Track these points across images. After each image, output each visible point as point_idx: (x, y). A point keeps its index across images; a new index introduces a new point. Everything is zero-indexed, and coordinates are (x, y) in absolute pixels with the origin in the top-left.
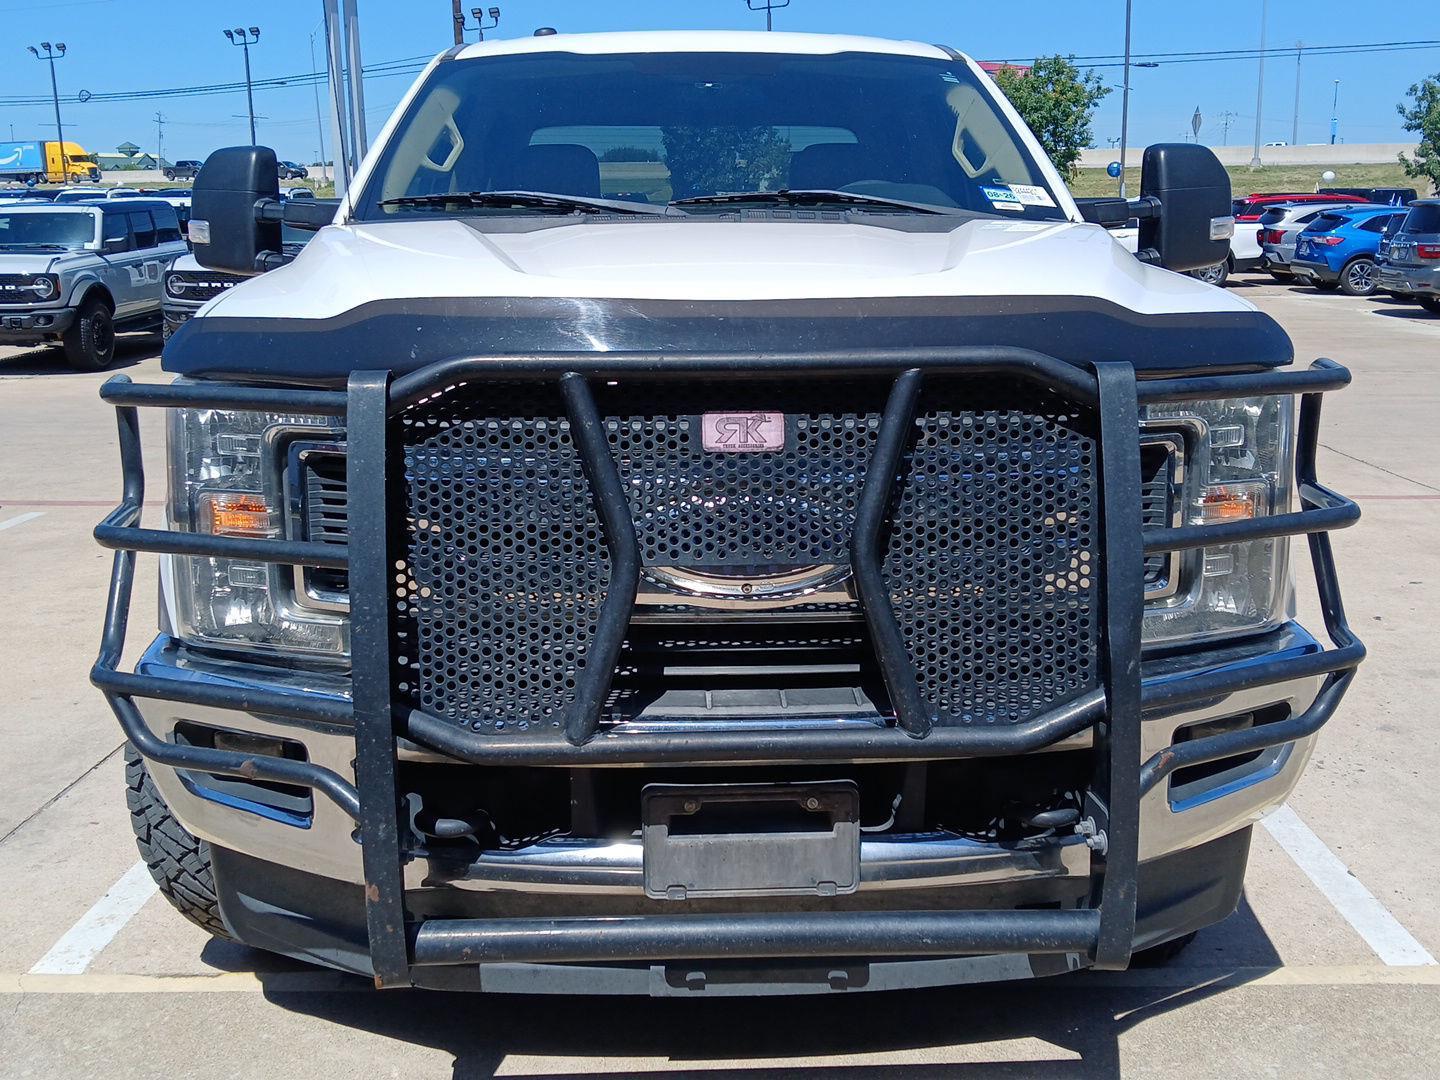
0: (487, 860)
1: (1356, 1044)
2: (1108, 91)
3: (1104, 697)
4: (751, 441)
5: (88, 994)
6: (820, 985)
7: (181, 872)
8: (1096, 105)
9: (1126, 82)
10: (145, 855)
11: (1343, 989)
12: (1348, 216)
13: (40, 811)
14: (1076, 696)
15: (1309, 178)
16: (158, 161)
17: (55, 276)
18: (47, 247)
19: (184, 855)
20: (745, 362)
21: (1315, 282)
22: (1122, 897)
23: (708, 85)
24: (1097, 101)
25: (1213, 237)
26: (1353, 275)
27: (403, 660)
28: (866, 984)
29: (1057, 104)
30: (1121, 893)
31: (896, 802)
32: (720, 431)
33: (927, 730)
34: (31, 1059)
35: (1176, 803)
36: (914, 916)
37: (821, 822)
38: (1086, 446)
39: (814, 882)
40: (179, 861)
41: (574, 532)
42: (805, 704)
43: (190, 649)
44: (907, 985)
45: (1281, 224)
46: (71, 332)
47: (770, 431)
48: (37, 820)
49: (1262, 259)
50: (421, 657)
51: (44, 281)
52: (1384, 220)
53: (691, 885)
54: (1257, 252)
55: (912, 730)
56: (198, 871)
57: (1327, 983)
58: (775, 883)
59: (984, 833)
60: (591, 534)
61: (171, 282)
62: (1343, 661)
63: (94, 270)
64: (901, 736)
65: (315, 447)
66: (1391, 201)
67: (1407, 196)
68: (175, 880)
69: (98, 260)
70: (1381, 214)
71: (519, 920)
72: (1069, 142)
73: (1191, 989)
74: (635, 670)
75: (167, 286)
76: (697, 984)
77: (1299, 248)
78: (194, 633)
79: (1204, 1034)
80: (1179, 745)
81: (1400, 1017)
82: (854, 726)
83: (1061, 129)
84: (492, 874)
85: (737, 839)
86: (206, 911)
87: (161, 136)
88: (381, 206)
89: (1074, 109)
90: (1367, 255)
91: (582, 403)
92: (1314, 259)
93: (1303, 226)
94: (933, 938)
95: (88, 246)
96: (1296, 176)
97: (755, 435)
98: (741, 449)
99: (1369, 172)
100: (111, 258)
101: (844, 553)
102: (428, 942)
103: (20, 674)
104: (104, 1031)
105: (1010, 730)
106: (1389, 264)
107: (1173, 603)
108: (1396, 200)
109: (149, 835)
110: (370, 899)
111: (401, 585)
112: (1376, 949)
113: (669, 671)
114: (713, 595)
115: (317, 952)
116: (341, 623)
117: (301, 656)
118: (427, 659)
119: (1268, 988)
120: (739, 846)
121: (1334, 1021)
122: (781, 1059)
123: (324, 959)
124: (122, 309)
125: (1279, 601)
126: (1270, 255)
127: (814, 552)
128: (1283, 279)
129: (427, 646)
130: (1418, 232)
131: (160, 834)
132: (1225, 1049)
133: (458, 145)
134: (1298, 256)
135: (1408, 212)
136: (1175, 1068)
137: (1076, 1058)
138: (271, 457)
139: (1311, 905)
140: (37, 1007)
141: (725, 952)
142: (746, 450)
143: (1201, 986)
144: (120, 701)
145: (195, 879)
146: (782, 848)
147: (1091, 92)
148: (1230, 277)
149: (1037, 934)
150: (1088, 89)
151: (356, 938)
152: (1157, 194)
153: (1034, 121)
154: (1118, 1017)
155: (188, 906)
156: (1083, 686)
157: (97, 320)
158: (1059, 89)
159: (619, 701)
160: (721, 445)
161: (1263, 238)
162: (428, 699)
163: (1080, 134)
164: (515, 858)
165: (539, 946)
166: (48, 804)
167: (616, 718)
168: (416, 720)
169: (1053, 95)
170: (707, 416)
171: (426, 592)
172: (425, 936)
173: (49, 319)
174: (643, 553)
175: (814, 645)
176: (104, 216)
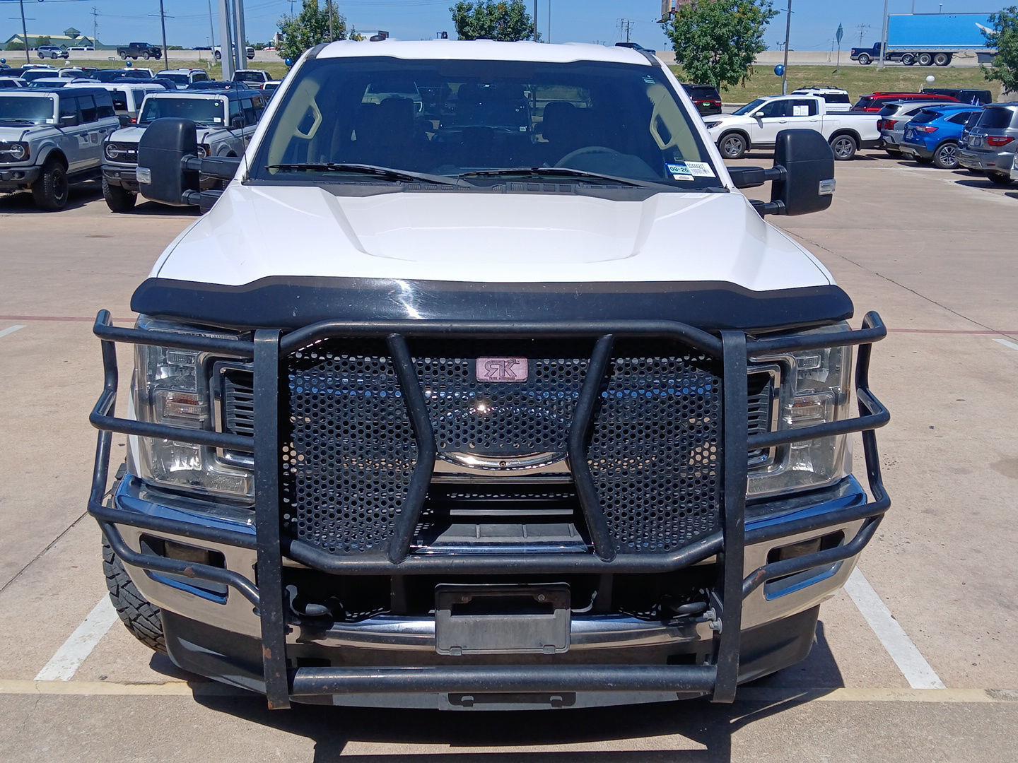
0: (337, 627)
1: (879, 742)
2: (777, 13)
3: (722, 538)
4: (507, 376)
5: (81, 695)
6: (545, 704)
7: (139, 615)
8: (767, 23)
9: (789, 7)
10: (115, 604)
11: (875, 704)
12: (941, 112)
13: (38, 557)
14: (705, 536)
15: (917, 77)
16: (94, 43)
17: (25, 144)
18: (19, 121)
19: (141, 605)
20: (503, 328)
21: (916, 158)
22: (730, 660)
23: (486, 86)
24: (768, 19)
25: (821, 193)
26: (943, 154)
27: (286, 500)
28: (573, 704)
29: (740, 21)
30: (730, 657)
31: (594, 595)
32: (487, 369)
33: (612, 557)
34: (48, 740)
35: (770, 595)
36: (603, 669)
37: (547, 609)
38: (715, 382)
39: (542, 645)
40: (137, 609)
41: (395, 430)
42: (538, 536)
43: (148, 486)
44: (599, 705)
45: (894, 116)
46: (37, 184)
47: (519, 369)
48: (36, 564)
49: (880, 141)
50: (298, 514)
51: (18, 147)
52: (966, 116)
53: (465, 647)
54: (877, 135)
55: (604, 557)
56: (150, 616)
57: (865, 700)
58: (517, 646)
59: (648, 613)
60: (406, 432)
61: (109, 149)
62: (877, 510)
63: (52, 138)
64: (595, 560)
65: (231, 366)
66: (972, 101)
67: (985, 97)
68: (135, 620)
69: (56, 131)
70: (964, 111)
71: (357, 668)
72: (748, 49)
73: (780, 703)
74: (432, 512)
75: (105, 152)
76: (469, 703)
77: (906, 133)
78: (151, 477)
79: (785, 733)
80: (771, 564)
81: (908, 724)
82: (568, 551)
83: (742, 40)
84: (340, 636)
85: (494, 619)
86: (155, 640)
87: (96, 25)
88: (267, 169)
89: (752, 25)
90: (953, 140)
91: (401, 350)
92: (916, 142)
93: (909, 118)
94: (613, 683)
95: (49, 121)
96: (909, 76)
97: (509, 371)
98: (500, 381)
99: (961, 73)
100: (66, 130)
101: (563, 446)
102: (301, 681)
103: (17, 453)
104: (93, 721)
105: (665, 556)
106: (968, 149)
107: (771, 469)
108: (975, 101)
109: (118, 592)
110: (266, 658)
111: (286, 453)
112: (903, 671)
113: (453, 513)
114: (481, 467)
115: (229, 677)
116: (246, 476)
117: (220, 496)
118: (302, 499)
119: (828, 703)
120: (495, 623)
121: (867, 725)
122: (520, 747)
123: (234, 682)
124: (73, 167)
125: (840, 463)
126: (886, 138)
127: (545, 444)
128: (894, 155)
129: (302, 491)
130: (988, 127)
131: (125, 592)
132: (797, 744)
133: (318, 119)
134: (905, 139)
135: (983, 111)
136: (765, 756)
137: (704, 749)
138: (202, 371)
139: (865, 639)
140: (49, 704)
141: (485, 690)
142: (503, 381)
143: (786, 700)
144: (107, 525)
145: (148, 620)
146: (521, 624)
147: (764, 13)
148: (857, 153)
149: (678, 681)
150: (762, 11)
151: (255, 669)
152: (784, 164)
153: (723, 34)
154: (732, 721)
155: (142, 636)
156: (710, 529)
157: (56, 174)
158: (741, 10)
159: (422, 531)
160: (488, 378)
161: (880, 125)
162: (302, 533)
163: (756, 43)
164: (355, 628)
165: (370, 684)
166: (43, 552)
167: (420, 544)
168: (295, 546)
169: (737, 15)
170: (480, 359)
171: (301, 458)
172: (299, 677)
173: (22, 174)
174: (438, 443)
175: (544, 498)
176: (61, 99)
